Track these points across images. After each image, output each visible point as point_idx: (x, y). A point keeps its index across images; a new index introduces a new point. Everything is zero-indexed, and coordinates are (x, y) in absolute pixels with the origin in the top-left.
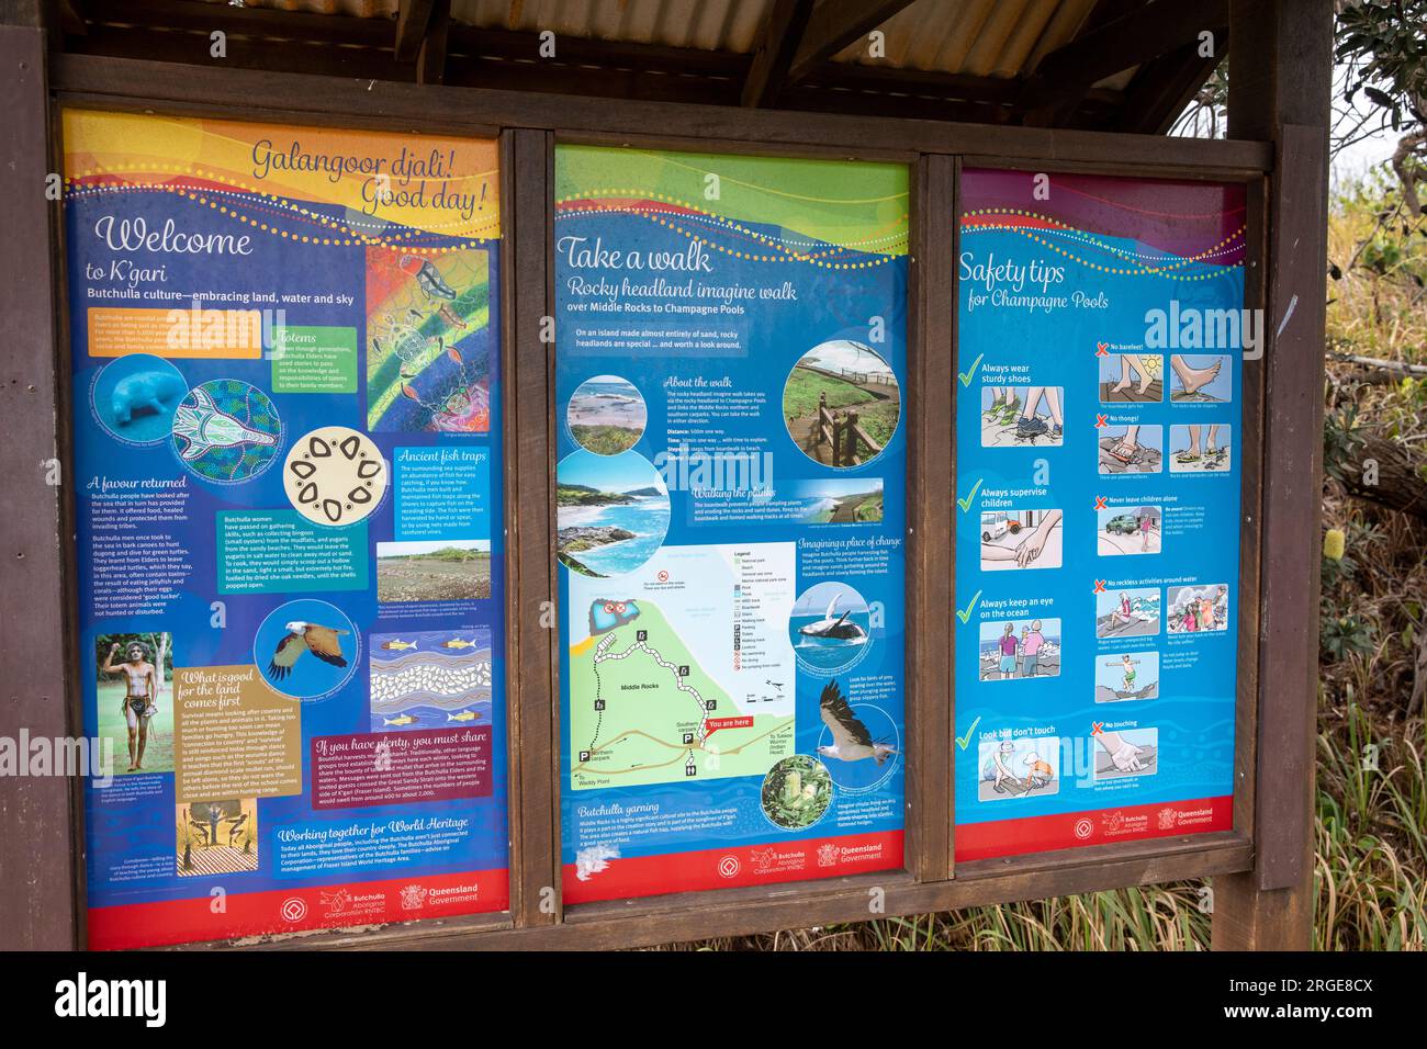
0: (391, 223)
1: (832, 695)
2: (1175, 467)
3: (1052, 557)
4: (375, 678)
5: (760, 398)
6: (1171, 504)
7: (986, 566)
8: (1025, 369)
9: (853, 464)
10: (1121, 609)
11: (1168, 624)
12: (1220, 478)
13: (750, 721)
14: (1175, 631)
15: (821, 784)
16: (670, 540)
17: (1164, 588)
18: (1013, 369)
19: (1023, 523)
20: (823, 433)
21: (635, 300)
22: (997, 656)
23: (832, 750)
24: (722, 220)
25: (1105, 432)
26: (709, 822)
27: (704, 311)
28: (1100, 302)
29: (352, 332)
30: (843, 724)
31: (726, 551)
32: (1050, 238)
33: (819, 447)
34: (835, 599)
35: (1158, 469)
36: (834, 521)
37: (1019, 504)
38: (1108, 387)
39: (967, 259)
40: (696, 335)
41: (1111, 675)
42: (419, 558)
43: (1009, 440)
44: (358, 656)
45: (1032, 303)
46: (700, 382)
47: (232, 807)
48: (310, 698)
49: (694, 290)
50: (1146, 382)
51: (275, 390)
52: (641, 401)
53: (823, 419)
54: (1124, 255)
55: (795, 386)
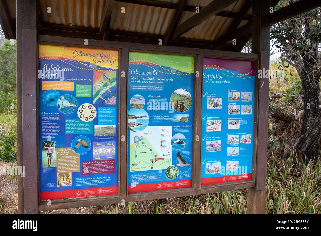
0: (98, 66)
1: (179, 155)
2: (242, 113)
3: (219, 129)
4: (94, 150)
5: (166, 99)
6: (241, 120)
7: (207, 131)
8: (215, 94)
9: (183, 111)
10: (232, 139)
11: (241, 141)
12: (250, 115)
13: (163, 159)
14: (242, 143)
15: (176, 171)
16: (149, 125)
17: (240, 135)
18: (213, 94)
19: (214, 123)
20: (178, 106)
21: (143, 81)
22: (209, 147)
23: (179, 165)
24: (159, 66)
25: (229, 106)
26: (156, 178)
27: (156, 83)
28: (229, 82)
29: (91, 86)
30: (181, 160)
31: (159, 127)
32: (220, 70)
33: (177, 108)
34: (180, 137)
35: (239, 113)
36: (179, 122)
37: (214, 119)
38: (230, 98)
39: (204, 74)
40: (154, 87)
41: (230, 151)
42: (102, 128)
43: (212, 107)
44: (91, 146)
45: (216, 82)
46: (155, 96)
47: (67, 174)
48: (81, 154)
49: (154, 79)
50: (237, 97)
51: (76, 96)
52: (144, 99)
53: (178, 103)
54: (233, 74)
55: (173, 97)
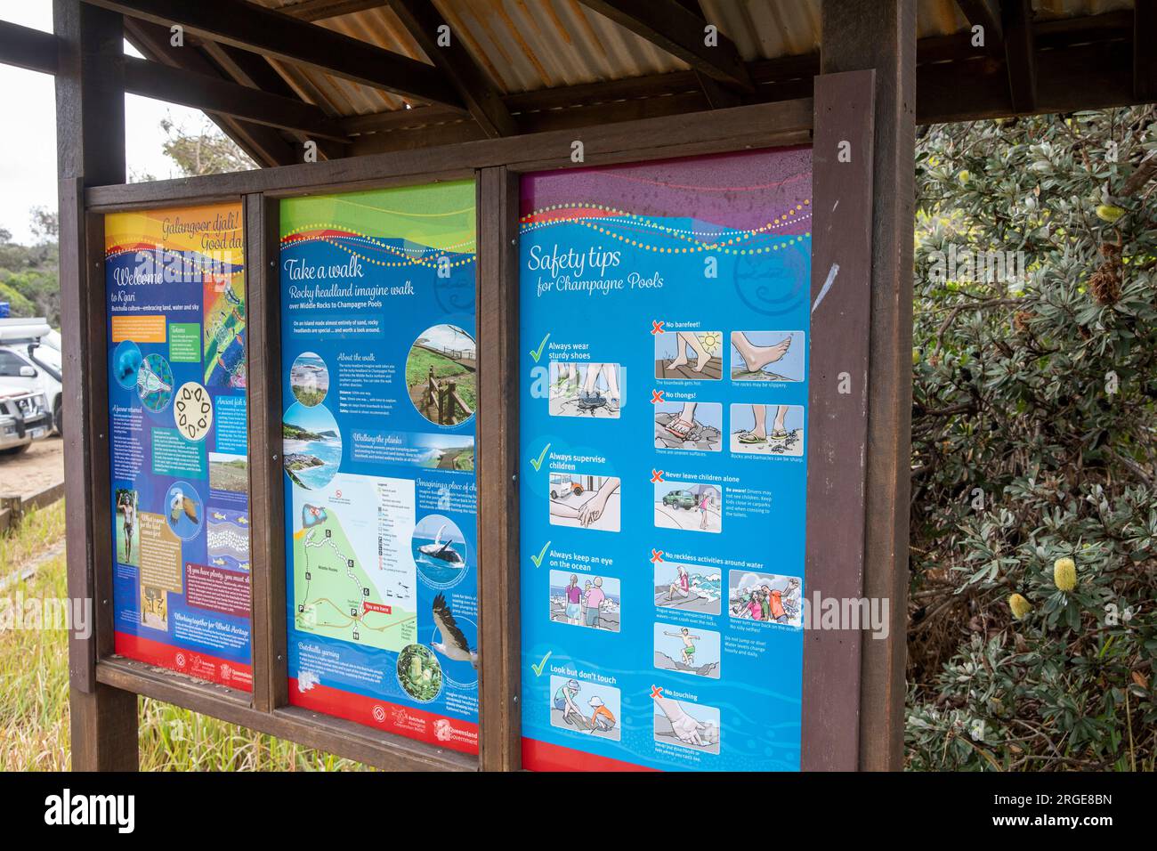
1: (440, 603)
2: (736, 447)
3: (611, 521)
4: (210, 534)
5: (391, 369)
6: (733, 485)
7: (554, 521)
8: (585, 347)
9: (453, 423)
10: (678, 581)
11: (731, 606)
12: (790, 464)
13: (388, 610)
14: (739, 615)
15: (434, 672)
16: (343, 469)
17: (725, 570)
18: (575, 347)
19: (585, 486)
20: (432, 398)
21: (322, 300)
22: (564, 601)
23: (441, 647)
24: (369, 238)
25: (661, 407)
26: (367, 676)
27: (358, 305)
28: (656, 282)
29: (198, 325)
30: (449, 629)
31: (374, 481)
32: (608, 226)
33: (430, 408)
34: (443, 530)
35: (717, 447)
36: (440, 467)
37: (581, 469)
38: (664, 365)
39: (536, 251)
40: (354, 323)
41: (669, 644)
42: (226, 464)
43: (572, 411)
44: (202, 517)
45: (591, 286)
46: (357, 357)
47: (158, 592)
48: (185, 539)
49: (353, 291)
50: (703, 359)
51: (171, 360)
52: (326, 370)
53: (432, 387)
54: (680, 234)
55: (413, 360)
